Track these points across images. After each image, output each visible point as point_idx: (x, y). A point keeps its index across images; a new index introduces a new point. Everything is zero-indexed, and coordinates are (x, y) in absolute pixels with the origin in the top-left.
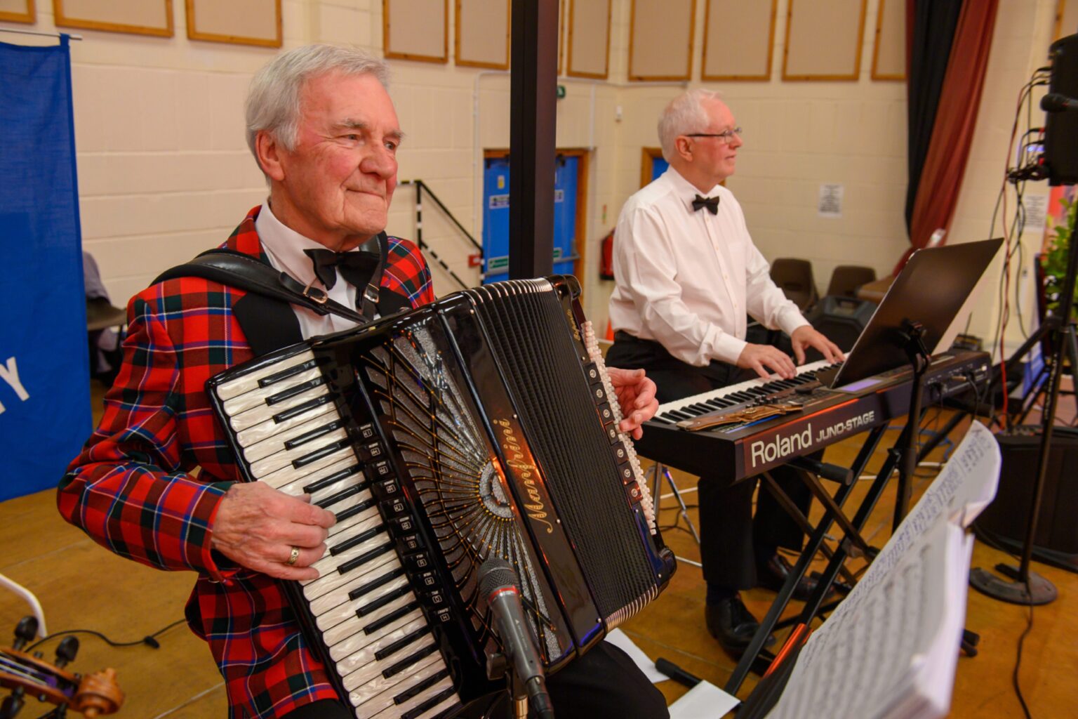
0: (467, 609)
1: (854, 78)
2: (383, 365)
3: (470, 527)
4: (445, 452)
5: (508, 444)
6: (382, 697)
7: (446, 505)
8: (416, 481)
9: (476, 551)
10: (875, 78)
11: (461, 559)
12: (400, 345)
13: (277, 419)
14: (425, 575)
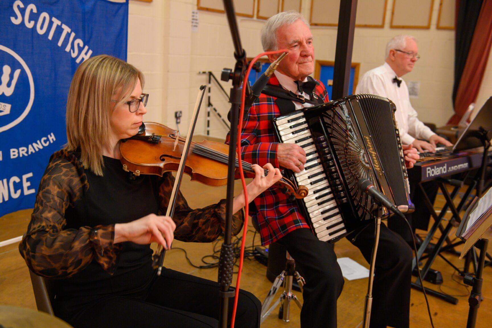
0: (353, 198)
1: (428, 28)
2: (330, 116)
3: (357, 170)
4: (350, 144)
5: (369, 145)
6: (323, 226)
7: (349, 163)
8: (338, 155)
9: (358, 177)
10: (439, 28)
11: (352, 181)
12: (338, 110)
13: (293, 133)
14: (339, 187)
